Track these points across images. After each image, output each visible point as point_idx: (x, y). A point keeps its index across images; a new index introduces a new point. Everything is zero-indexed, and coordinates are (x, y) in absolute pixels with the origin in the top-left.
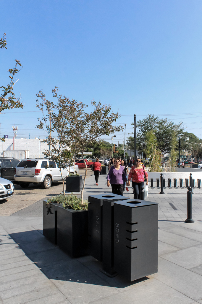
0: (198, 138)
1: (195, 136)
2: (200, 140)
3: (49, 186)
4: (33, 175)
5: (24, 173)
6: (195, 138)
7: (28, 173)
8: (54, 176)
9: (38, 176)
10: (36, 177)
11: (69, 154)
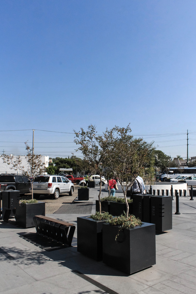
0: (166, 155)
1: (163, 153)
2: (167, 156)
3: (58, 196)
4: (46, 188)
5: (38, 186)
6: (163, 155)
7: (42, 187)
8: (61, 189)
9: (50, 189)
10: (49, 190)
11: (51, 170)
